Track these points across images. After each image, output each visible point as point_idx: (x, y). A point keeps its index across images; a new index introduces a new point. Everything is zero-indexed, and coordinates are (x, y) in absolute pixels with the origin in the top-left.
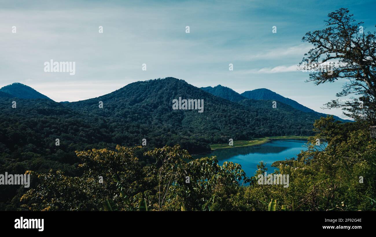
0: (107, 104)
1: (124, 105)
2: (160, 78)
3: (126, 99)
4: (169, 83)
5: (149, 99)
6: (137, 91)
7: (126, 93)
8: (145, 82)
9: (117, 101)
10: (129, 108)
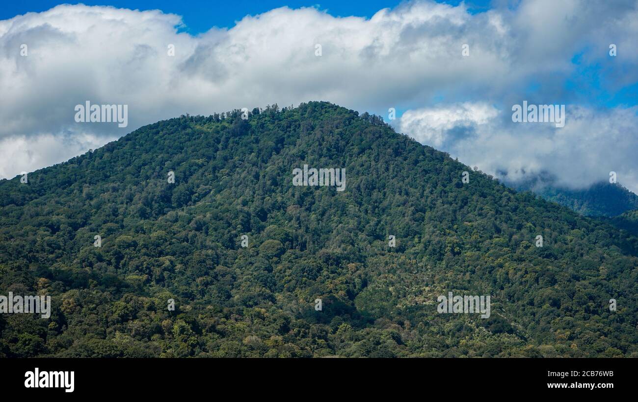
0: (47, 209)
1: (120, 217)
2: (276, 106)
3: (131, 188)
4: (313, 128)
5: (225, 192)
6: (176, 158)
7: (129, 165)
8: (210, 119)
9: (90, 197)
10: (139, 230)
